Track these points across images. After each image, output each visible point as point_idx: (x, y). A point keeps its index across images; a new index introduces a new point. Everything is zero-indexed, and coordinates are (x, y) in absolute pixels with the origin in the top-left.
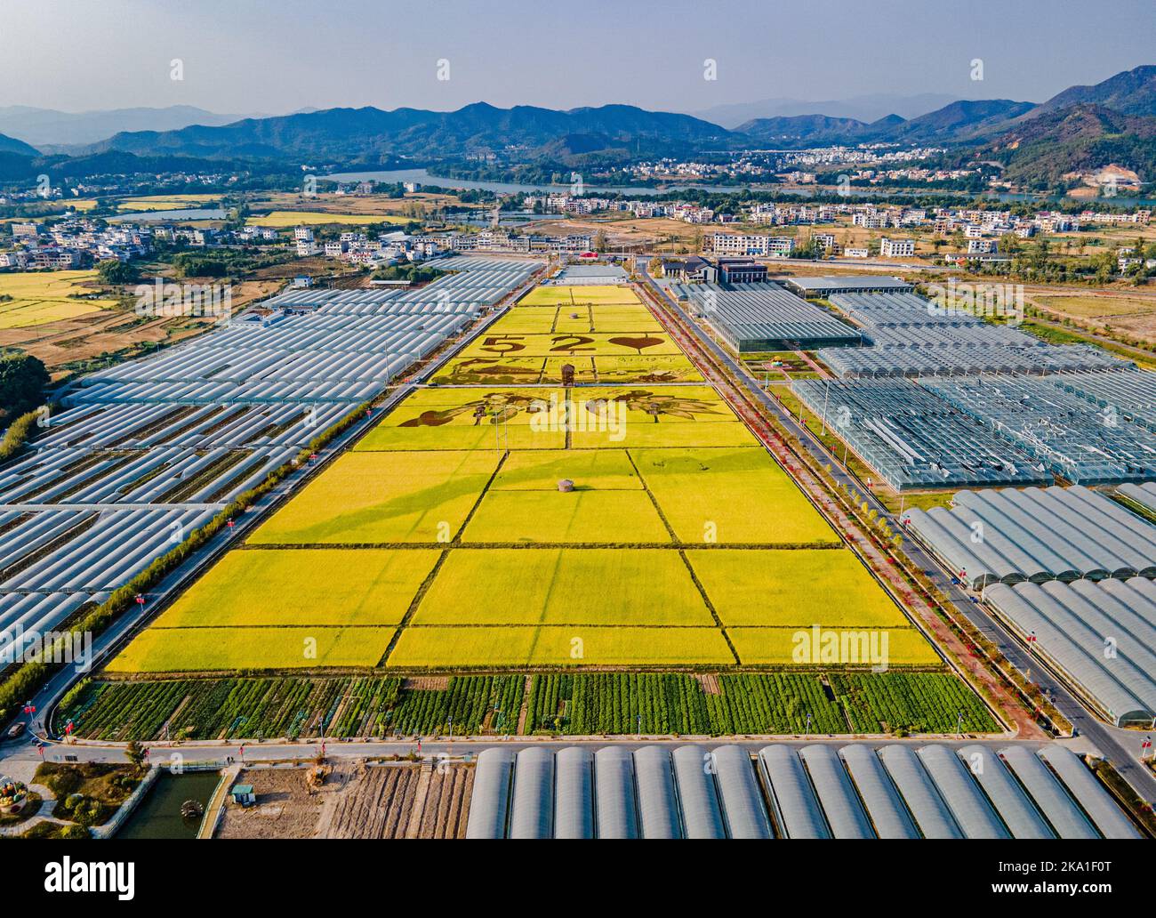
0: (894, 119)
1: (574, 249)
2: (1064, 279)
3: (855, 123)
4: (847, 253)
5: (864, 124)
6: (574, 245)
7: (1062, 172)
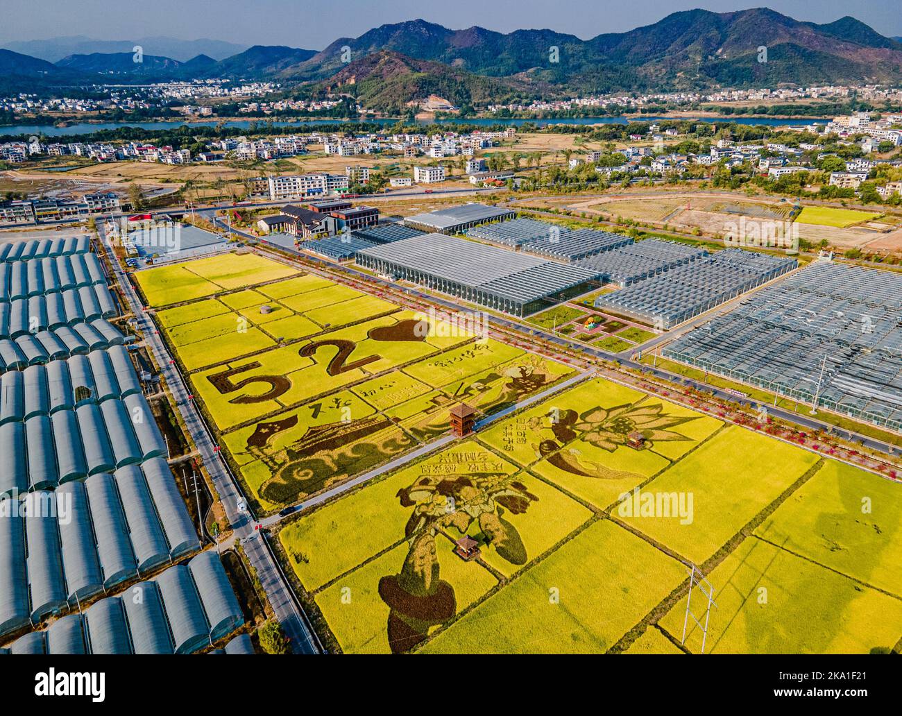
0: (203, 58)
1: (98, 211)
2: (580, 188)
3: (171, 62)
4: (393, 183)
5: (179, 62)
6: (99, 206)
7: (405, 101)
